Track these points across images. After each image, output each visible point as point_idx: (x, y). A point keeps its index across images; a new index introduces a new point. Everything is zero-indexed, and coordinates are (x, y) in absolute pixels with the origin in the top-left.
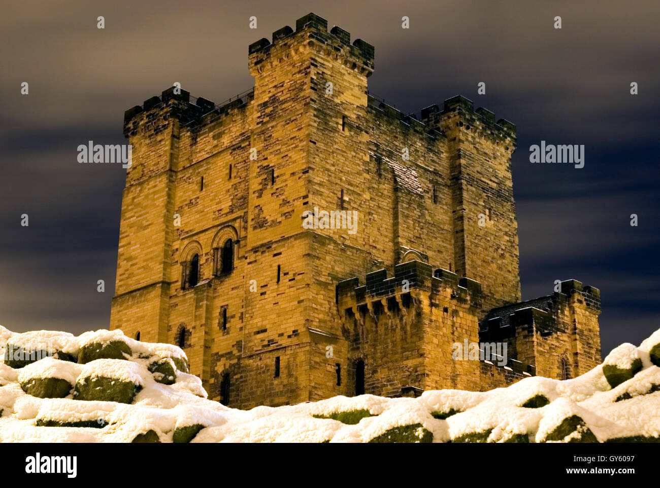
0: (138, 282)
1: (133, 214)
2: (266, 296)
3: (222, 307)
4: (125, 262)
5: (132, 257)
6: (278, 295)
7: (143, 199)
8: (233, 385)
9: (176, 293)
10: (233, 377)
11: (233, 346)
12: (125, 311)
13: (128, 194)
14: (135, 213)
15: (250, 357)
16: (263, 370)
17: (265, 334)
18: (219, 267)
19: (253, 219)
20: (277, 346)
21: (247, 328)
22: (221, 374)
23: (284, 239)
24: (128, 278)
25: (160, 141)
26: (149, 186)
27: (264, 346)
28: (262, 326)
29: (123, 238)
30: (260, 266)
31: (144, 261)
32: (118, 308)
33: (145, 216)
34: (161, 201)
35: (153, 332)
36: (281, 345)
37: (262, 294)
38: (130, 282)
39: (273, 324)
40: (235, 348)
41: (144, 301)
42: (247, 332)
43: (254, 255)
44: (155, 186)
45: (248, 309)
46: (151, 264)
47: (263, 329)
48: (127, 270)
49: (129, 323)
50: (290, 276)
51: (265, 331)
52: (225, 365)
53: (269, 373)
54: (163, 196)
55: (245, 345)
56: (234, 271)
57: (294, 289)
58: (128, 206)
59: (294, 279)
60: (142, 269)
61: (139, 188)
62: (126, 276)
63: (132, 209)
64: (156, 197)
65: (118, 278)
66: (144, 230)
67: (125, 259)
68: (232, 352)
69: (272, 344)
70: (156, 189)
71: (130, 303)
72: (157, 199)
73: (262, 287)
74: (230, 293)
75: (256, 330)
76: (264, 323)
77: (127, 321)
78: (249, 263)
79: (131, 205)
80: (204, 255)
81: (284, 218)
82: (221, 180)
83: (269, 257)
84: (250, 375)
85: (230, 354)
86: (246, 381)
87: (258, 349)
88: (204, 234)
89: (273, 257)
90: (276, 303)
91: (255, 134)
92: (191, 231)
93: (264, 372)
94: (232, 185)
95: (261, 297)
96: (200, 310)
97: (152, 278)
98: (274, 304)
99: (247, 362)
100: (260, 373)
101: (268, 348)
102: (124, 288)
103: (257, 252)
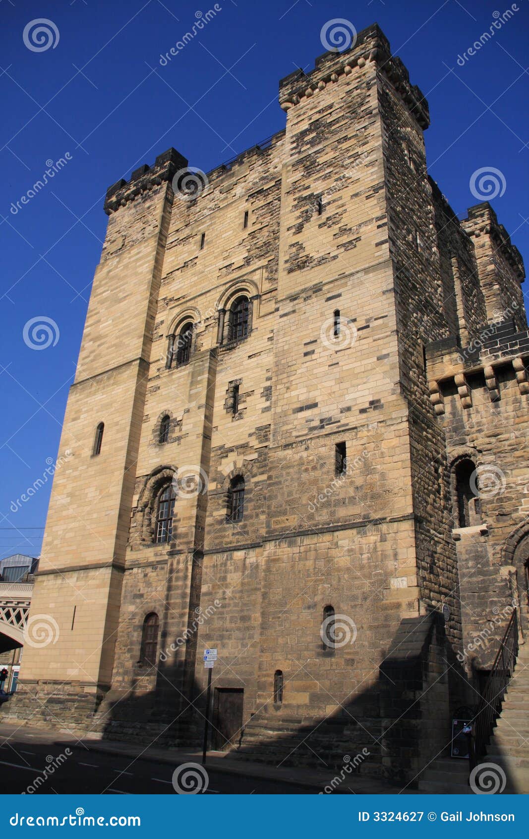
0: (106, 363)
1: (107, 288)
2: (314, 356)
3: (231, 382)
4: (91, 343)
5: (100, 335)
6: (336, 352)
7: (122, 270)
8: (250, 491)
9: (158, 374)
10: (249, 481)
11: (250, 435)
12: (85, 400)
13: (102, 268)
14: (109, 286)
15: (287, 446)
16: (312, 464)
17: (315, 411)
18: (226, 333)
19: (286, 262)
20: (338, 427)
21: (279, 404)
22: (229, 476)
23: (343, 276)
24: (92, 361)
25: (149, 208)
26: (130, 255)
27: (312, 429)
28: (307, 400)
29: (91, 316)
30: (302, 317)
31: (117, 338)
32: (78, 396)
33: (123, 287)
34: (146, 268)
35: (124, 421)
36: (347, 425)
37: (306, 354)
38: (95, 365)
39: (330, 394)
40: (254, 437)
41: (113, 384)
42: (279, 410)
43: (292, 304)
44: (139, 253)
45: (280, 377)
46: (126, 341)
47: (310, 403)
48: (92, 352)
49: (90, 413)
50: (361, 323)
51: (315, 405)
52: (235, 463)
53: (325, 470)
54: (149, 261)
55: (275, 429)
56: (252, 334)
57: (370, 340)
58: (101, 282)
59: (368, 327)
60: (114, 348)
61: (117, 260)
62: (91, 358)
63: (106, 283)
64: (138, 264)
65: (80, 361)
66: (120, 302)
67: (91, 340)
68: (248, 443)
69: (327, 425)
70: (141, 255)
71: (93, 389)
72: (141, 265)
73: (305, 344)
74: (244, 363)
75: (298, 405)
76: (312, 394)
77: (87, 412)
78: (281, 316)
79: (106, 278)
80: (203, 322)
81: (342, 250)
82: (232, 232)
83: (319, 303)
84: (288, 474)
85: (244, 447)
86: (280, 482)
87: (300, 434)
88: (204, 296)
89: (326, 301)
90: (334, 364)
91: (289, 166)
92: (183, 297)
93: (314, 468)
94: (249, 234)
95: (306, 357)
96: (198, 386)
97: (125, 356)
98: (329, 366)
99: (281, 454)
100: (306, 470)
101: (323, 430)
102: (87, 372)
103: (295, 299)
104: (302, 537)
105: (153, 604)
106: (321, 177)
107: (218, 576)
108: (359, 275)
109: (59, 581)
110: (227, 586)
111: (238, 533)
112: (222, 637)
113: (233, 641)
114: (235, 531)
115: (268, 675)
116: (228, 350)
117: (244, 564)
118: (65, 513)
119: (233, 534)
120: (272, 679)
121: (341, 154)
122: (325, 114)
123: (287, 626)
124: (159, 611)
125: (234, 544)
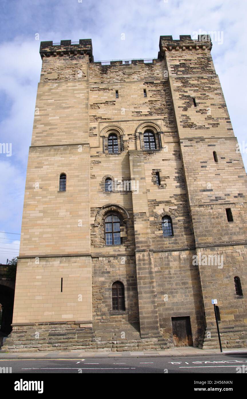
2: (207, 169)
3: (153, 170)
4: (43, 125)
5: (50, 123)
6: (218, 169)
7: (61, 91)
8: (176, 224)
9: (97, 155)
10: (174, 218)
11: (170, 197)
14: (53, 97)
15: (200, 206)
16: (216, 216)
17: (212, 193)
19: (181, 121)
20: (225, 202)
21: (192, 186)
22: (161, 215)
23: (214, 138)
24: (45, 136)
25: (76, 64)
26: (67, 85)
27: (212, 200)
29: (40, 110)
30: (197, 150)
31: (65, 128)
32: (38, 154)
33: (64, 101)
34: (82, 96)
36: (229, 201)
37: (202, 167)
38: (49, 139)
39: (218, 187)
40: (173, 198)
42: (192, 189)
43: (189, 142)
44: (74, 86)
46: (74, 132)
48: (44, 131)
49: (52, 166)
50: (227, 160)
51: (211, 190)
52: (164, 209)
53: (223, 219)
57: (233, 168)
58: (44, 93)
59: (231, 162)
60: (64, 133)
61: (57, 85)
63: (49, 95)
64: (75, 92)
66: (64, 109)
68: (170, 201)
69: (219, 200)
71: (52, 153)
72: (77, 93)
73: (201, 162)
74: (160, 162)
75: (203, 189)
77: (47, 165)
80: (126, 135)
81: (211, 126)
82: (137, 96)
83: (204, 146)
84: (204, 218)
85: (168, 202)
86: (200, 222)
87: (206, 201)
88: (125, 123)
89: (208, 146)
90: (218, 174)
91: (173, 78)
92: (109, 119)
93: (217, 218)
94: (149, 101)
95: (202, 168)
96: (138, 168)
97: (75, 140)
98: (215, 175)
99: (197, 209)
100: (213, 218)
101: (217, 202)
102: (43, 142)
103: (191, 141)
104: (218, 247)
105: (118, 277)
106: (193, 90)
107: (164, 263)
108: (223, 139)
109: (44, 263)
110: (170, 268)
111: (172, 243)
112: (172, 293)
113: (179, 294)
114: (171, 242)
115: (211, 309)
116: (148, 153)
117: (180, 258)
118: (39, 222)
119: (169, 243)
120: (213, 310)
121: (201, 84)
122: (188, 62)
123: (217, 286)
124: (123, 280)
125: (171, 248)
